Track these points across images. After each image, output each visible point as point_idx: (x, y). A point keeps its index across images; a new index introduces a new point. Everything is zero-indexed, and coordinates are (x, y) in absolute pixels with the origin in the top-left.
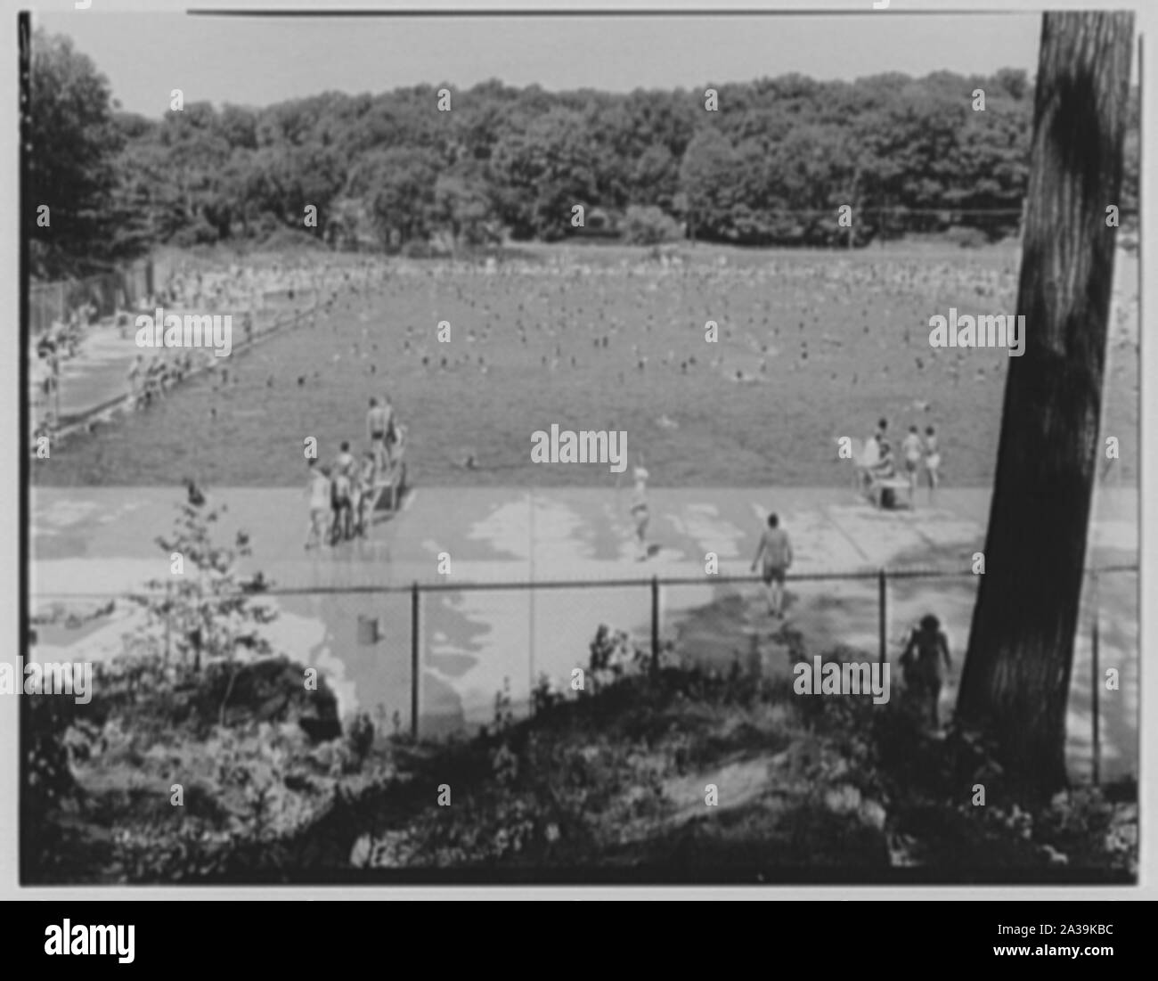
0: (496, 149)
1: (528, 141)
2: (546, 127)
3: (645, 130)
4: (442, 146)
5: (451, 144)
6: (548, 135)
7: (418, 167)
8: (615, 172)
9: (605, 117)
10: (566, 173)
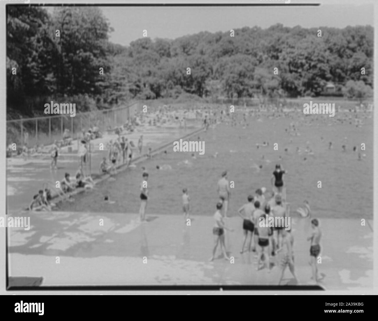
0: (281, 56)
1: (296, 52)
2: (305, 45)
3: (352, 45)
4: (255, 55)
5: (260, 54)
6: (306, 49)
7: (246, 64)
8: (338, 66)
9: (333, 40)
10: (315, 67)
